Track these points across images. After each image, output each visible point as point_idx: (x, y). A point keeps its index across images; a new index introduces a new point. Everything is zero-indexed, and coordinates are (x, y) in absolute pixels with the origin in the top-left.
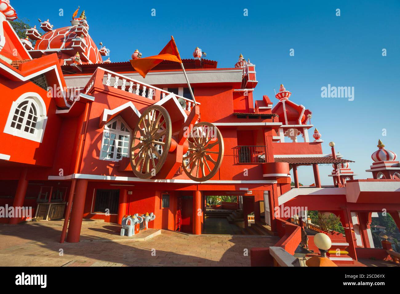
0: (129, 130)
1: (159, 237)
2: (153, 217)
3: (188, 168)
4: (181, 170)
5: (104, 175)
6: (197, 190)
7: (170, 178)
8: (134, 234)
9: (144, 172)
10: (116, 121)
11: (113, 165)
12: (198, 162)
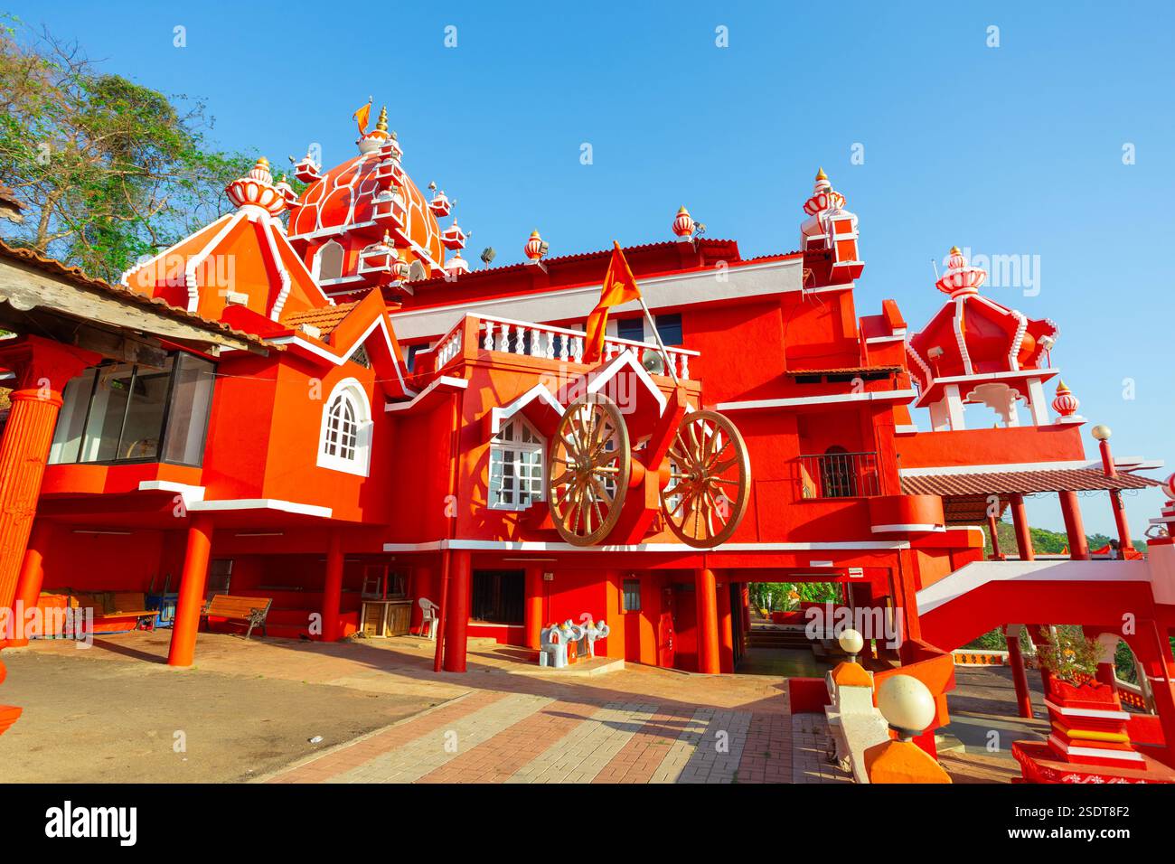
0: (540, 439)
1: (620, 673)
2: (604, 630)
3: (677, 518)
4: (661, 522)
5: (500, 538)
6: (705, 567)
7: (637, 542)
8: (567, 664)
10: (512, 424)
11: (514, 516)
12: (698, 504)
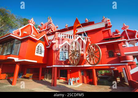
1: (81, 86)
3: (89, 61)
4: (86, 62)
5: (61, 65)
6: (93, 69)
7: (83, 65)
9: (74, 64)
11: (64, 62)
12: (92, 58)
